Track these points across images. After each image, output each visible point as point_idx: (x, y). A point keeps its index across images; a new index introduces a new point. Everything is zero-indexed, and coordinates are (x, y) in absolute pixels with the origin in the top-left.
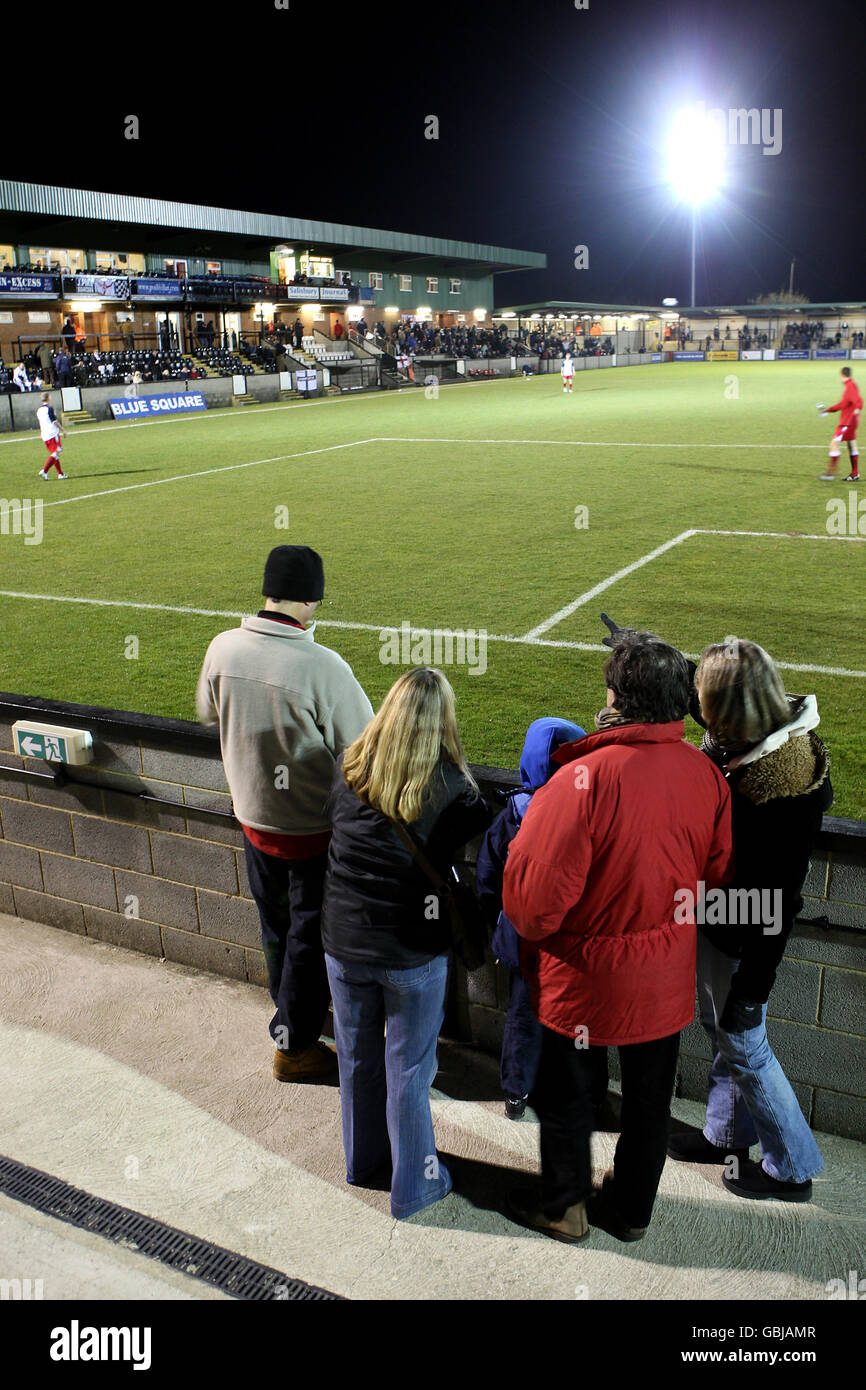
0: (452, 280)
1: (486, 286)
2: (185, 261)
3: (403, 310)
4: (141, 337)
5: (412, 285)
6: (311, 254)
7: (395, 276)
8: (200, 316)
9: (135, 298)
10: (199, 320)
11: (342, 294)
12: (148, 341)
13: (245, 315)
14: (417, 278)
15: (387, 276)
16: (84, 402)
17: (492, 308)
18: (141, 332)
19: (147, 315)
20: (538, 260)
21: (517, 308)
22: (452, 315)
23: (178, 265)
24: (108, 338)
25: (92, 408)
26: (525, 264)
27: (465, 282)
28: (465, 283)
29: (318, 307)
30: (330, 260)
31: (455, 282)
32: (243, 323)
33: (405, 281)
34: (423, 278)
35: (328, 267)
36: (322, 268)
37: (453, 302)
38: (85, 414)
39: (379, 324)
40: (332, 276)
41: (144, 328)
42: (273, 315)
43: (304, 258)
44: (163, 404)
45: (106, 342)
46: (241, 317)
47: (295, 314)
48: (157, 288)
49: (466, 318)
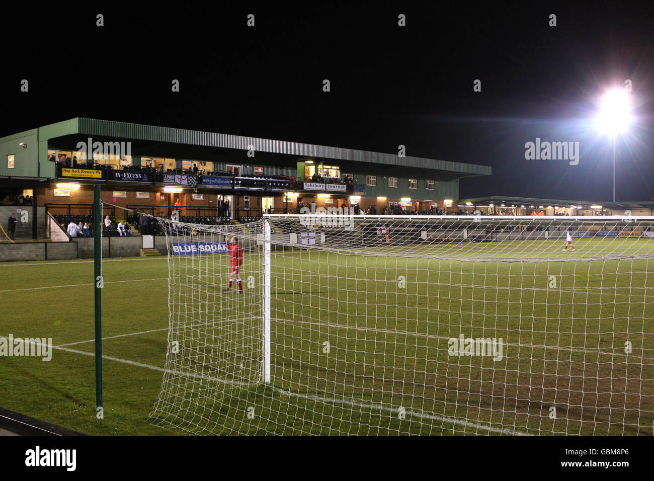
0: (428, 181)
1: (454, 185)
2: (240, 166)
3: (389, 199)
4: (207, 208)
5: (398, 184)
6: (324, 164)
7: (385, 178)
8: (246, 198)
9: (200, 186)
10: (246, 200)
11: (343, 188)
12: (210, 211)
13: (278, 198)
14: (401, 180)
15: (379, 178)
16: (155, 243)
17: (457, 199)
18: (207, 206)
19: (212, 196)
20: (486, 170)
21: (474, 200)
22: (427, 203)
23: (235, 168)
24: (185, 208)
25: (160, 248)
26: (478, 173)
27: (437, 182)
28: (438, 184)
29: (328, 196)
30: (338, 168)
31: (429, 182)
32: (275, 203)
33: (393, 182)
34: (406, 180)
35: (337, 172)
36: (334, 172)
37: (428, 195)
38: (156, 251)
39: (372, 206)
40: (339, 177)
41: (209, 203)
42: (297, 199)
43: (320, 166)
44: (208, 248)
45: (184, 210)
46: (275, 199)
47: (312, 199)
48: (215, 181)
49: (437, 205)
